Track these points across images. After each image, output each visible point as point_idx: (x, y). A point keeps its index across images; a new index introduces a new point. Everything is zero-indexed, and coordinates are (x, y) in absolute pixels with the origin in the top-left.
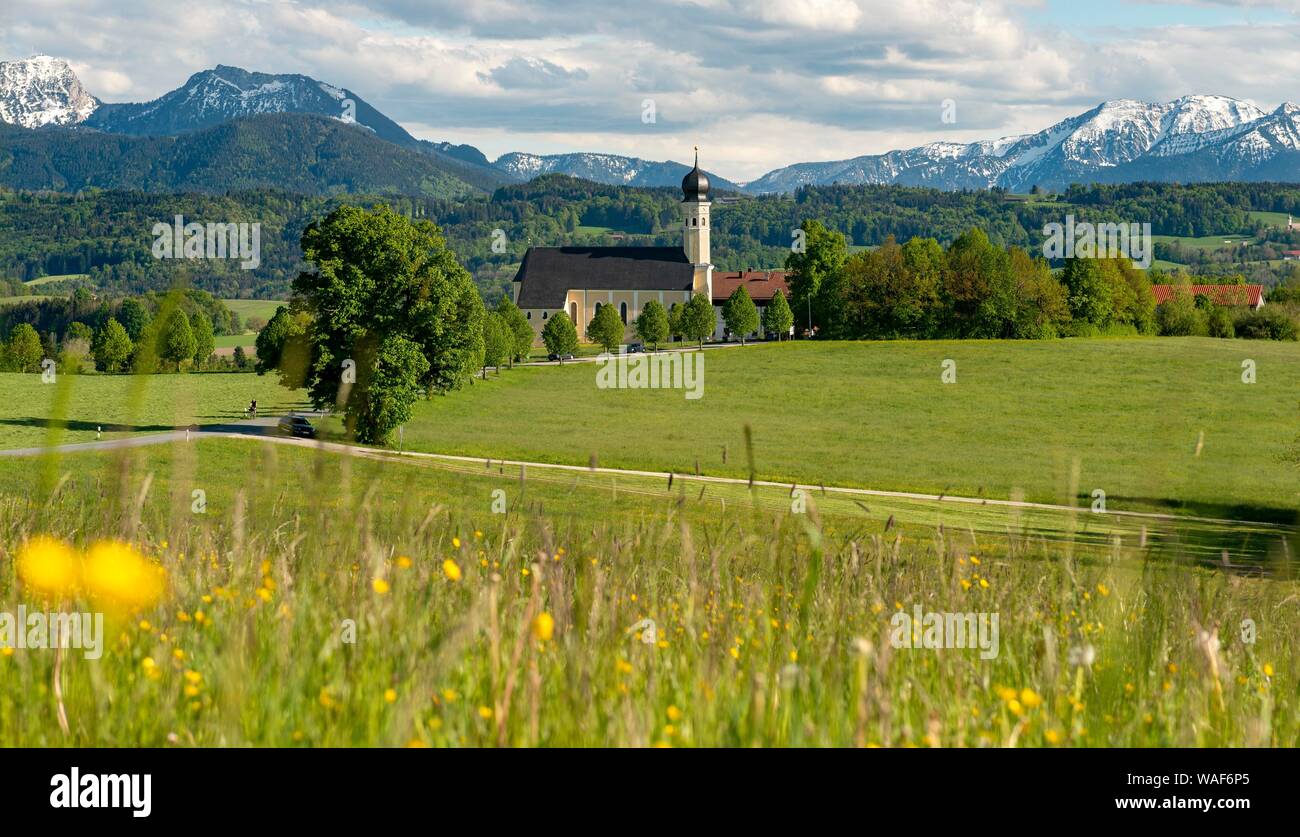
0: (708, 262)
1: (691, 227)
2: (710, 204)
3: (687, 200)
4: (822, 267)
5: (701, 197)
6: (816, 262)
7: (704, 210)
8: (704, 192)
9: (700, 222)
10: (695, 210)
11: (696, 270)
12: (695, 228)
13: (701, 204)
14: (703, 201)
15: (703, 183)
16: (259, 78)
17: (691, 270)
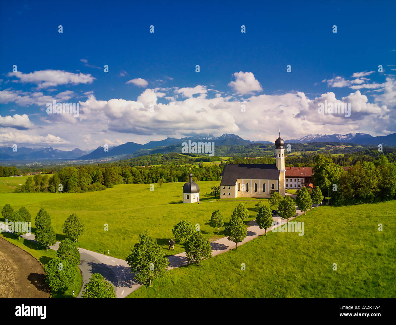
0: (284, 169)
1: (278, 157)
2: (284, 149)
3: (277, 148)
4: (327, 172)
5: (281, 147)
6: (324, 171)
7: (282, 151)
8: (282, 145)
9: (281, 155)
10: (279, 152)
11: (280, 172)
12: (280, 158)
13: (281, 149)
14: (282, 148)
15: (282, 142)
16: (229, 135)
17: (279, 172)
